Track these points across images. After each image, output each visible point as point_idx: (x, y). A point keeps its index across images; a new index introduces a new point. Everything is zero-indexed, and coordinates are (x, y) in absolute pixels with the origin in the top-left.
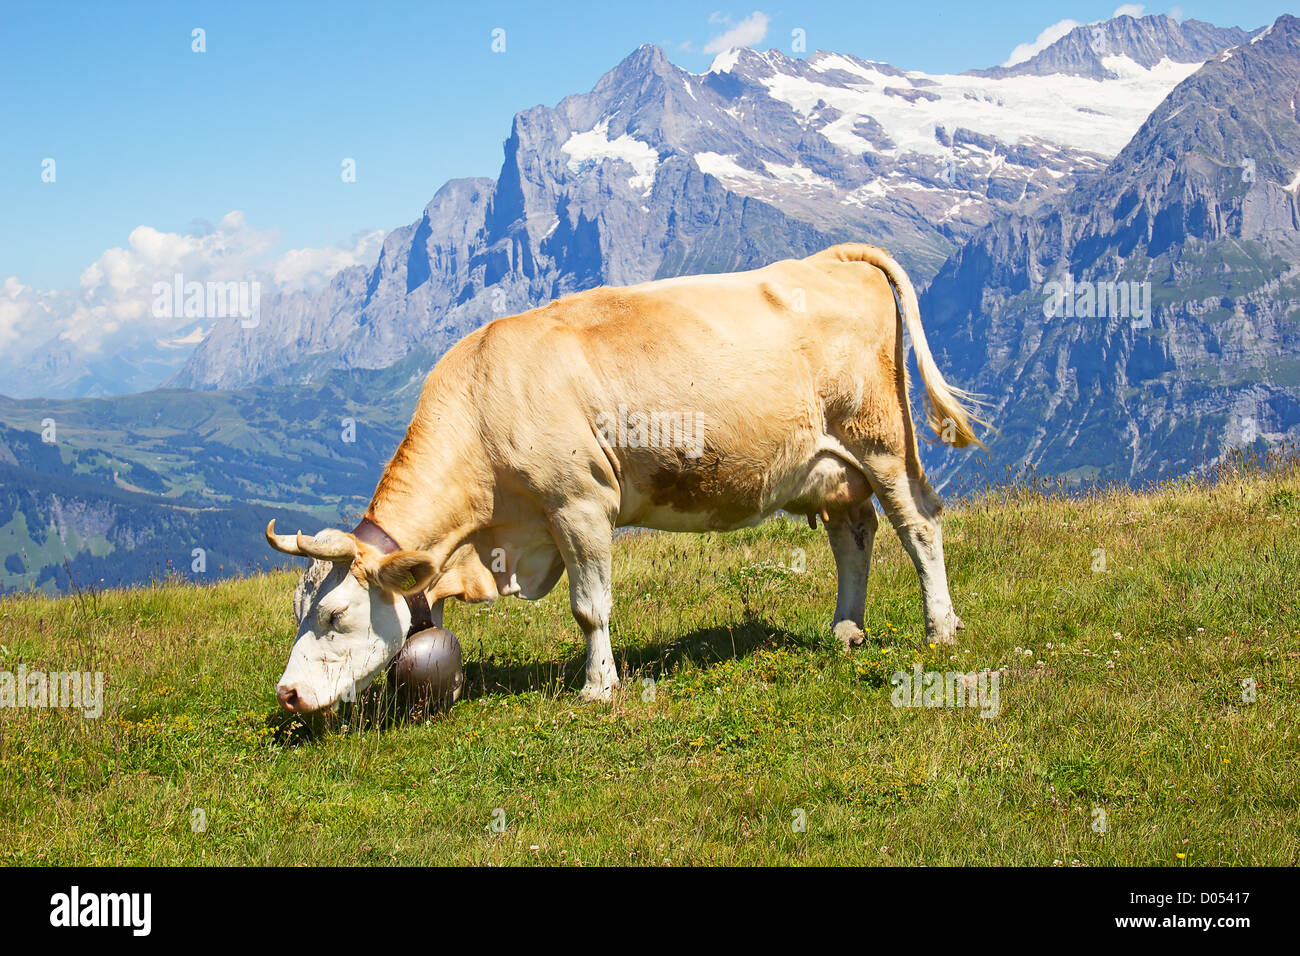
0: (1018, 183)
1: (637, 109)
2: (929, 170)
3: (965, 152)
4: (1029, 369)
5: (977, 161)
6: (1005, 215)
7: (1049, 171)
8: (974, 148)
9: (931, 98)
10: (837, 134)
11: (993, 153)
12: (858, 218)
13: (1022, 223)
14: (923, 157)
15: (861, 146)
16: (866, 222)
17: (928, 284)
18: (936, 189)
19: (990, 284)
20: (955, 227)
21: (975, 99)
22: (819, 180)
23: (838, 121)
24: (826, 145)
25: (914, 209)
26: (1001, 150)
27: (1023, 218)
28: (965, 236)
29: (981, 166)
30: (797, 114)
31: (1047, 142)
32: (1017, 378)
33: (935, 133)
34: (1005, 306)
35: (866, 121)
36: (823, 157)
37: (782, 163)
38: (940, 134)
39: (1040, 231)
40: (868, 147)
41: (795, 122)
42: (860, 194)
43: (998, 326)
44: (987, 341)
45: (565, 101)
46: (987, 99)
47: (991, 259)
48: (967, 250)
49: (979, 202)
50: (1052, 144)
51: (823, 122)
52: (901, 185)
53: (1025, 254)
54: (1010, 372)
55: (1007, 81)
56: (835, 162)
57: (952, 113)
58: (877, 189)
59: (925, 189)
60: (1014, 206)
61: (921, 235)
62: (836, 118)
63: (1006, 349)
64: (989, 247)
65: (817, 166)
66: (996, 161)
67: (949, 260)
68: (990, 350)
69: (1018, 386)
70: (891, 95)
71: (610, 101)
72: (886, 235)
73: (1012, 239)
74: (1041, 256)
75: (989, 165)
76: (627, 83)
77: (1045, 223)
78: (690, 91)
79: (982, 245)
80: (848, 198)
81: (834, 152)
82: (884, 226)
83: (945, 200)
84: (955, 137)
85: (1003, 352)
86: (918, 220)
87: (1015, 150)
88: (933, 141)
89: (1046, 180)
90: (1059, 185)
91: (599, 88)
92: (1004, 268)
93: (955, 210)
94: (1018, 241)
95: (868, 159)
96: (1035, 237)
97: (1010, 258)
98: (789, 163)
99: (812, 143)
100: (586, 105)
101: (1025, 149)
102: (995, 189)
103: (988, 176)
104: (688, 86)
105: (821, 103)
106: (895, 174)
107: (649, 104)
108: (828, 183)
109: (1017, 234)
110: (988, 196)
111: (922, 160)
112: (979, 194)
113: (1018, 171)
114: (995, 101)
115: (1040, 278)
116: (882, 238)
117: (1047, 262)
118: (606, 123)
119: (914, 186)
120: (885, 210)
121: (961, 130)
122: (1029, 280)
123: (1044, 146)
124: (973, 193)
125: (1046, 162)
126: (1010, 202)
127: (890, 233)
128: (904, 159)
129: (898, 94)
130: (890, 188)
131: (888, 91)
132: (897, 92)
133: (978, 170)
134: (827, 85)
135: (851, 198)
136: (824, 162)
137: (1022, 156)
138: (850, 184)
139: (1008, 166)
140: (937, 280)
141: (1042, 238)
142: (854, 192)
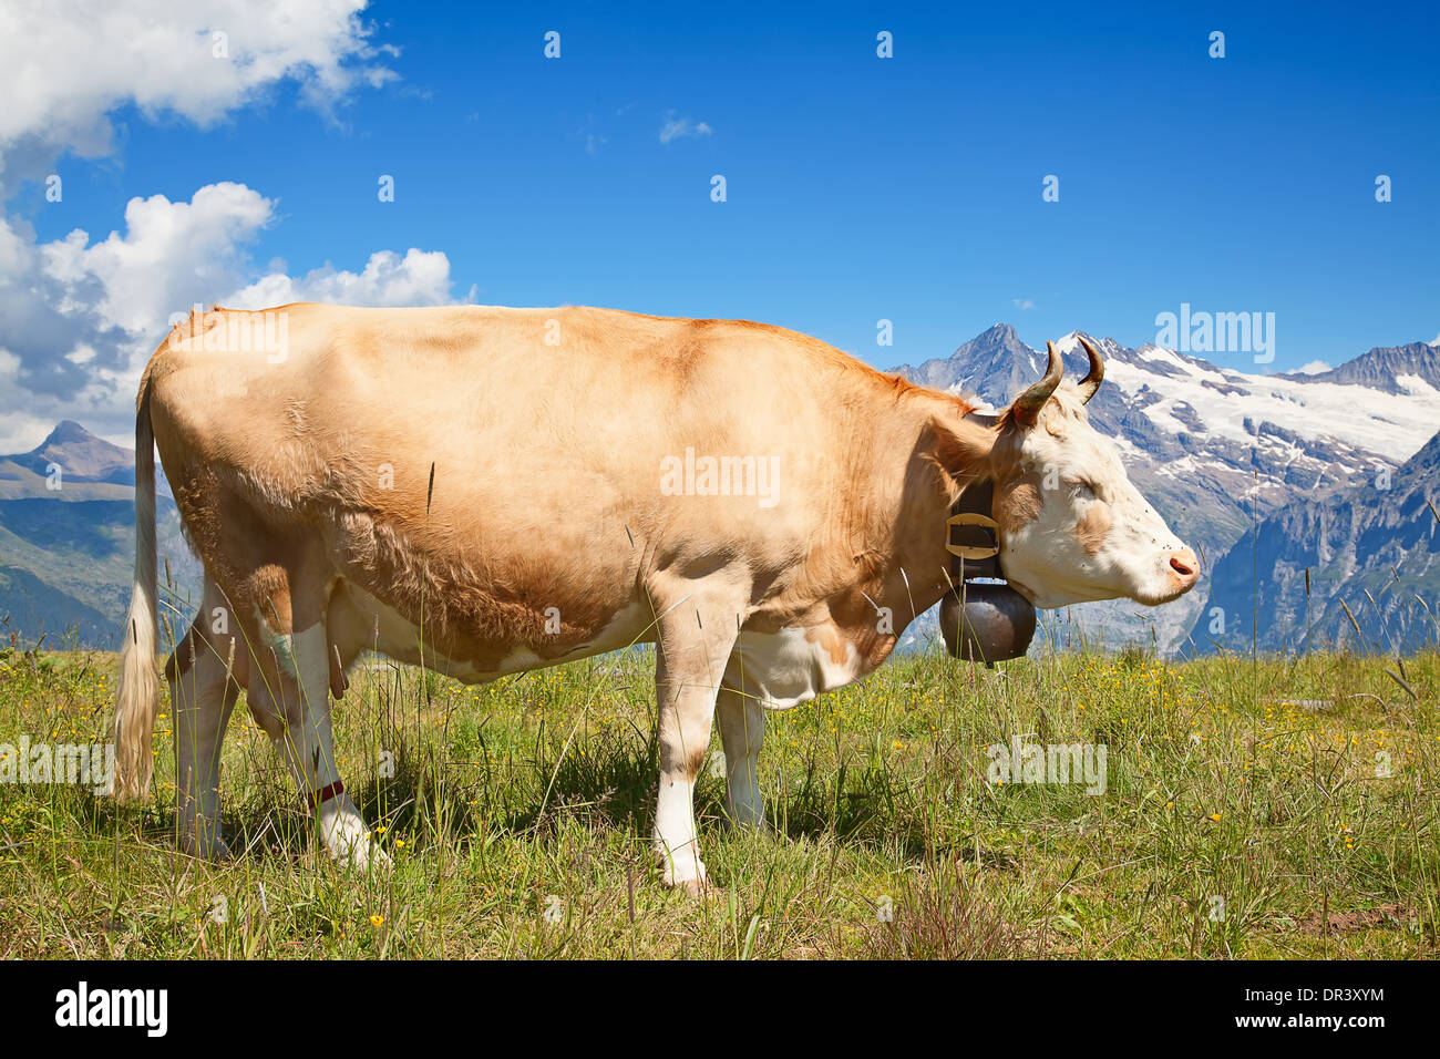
0: (1313, 474)
1: (987, 376)
2: (1235, 454)
3: (1269, 442)
4: (1310, 636)
5: (1279, 451)
6: (1300, 499)
7: (1342, 467)
8: (1277, 439)
9: (1242, 393)
10: (1158, 415)
11: (1292, 446)
12: (1168, 487)
13: (1316, 508)
14: (1230, 442)
15: (1177, 427)
16: (1176, 491)
17: (1226, 551)
18: (1240, 471)
19: (1282, 557)
20: (1252, 505)
21: (1281, 398)
22: (1137, 452)
23: (1159, 404)
24: (1146, 422)
25: (1217, 483)
26: (1300, 443)
27: (1318, 505)
28: (1262, 514)
29: (1281, 455)
30: (1124, 394)
31: (1343, 442)
32: (1300, 641)
33: (1242, 422)
34: (1295, 579)
35: (1183, 406)
36: (1143, 432)
37: (1107, 433)
38: (1247, 424)
39: (1332, 517)
40: (1183, 428)
41: (1121, 401)
42: (1172, 467)
43: (1287, 594)
44: (1276, 605)
45: (927, 364)
46: (1291, 399)
47: (1286, 535)
48: (1265, 525)
49: (1276, 486)
50: (1346, 443)
51: (1145, 403)
52: (1208, 464)
53: (1316, 535)
54: (1295, 635)
55: (1310, 386)
56: (1153, 437)
57: (1260, 407)
58: (1187, 464)
59: (1231, 470)
60: (1308, 493)
61: (1222, 508)
62: (1157, 401)
63: (1292, 615)
64: (1285, 525)
65: (1137, 439)
66: (1295, 453)
67: (1247, 533)
68: (1278, 614)
69: (1301, 650)
70: (1207, 387)
71: (965, 367)
72: (1191, 504)
73: (1306, 520)
74: (1330, 538)
75: (1288, 455)
76: (981, 354)
77: (1337, 510)
78: (1034, 366)
79: (1279, 522)
80: (1162, 469)
81: (1153, 429)
82: (1191, 497)
83: (1246, 480)
84: (1260, 429)
85: (1289, 617)
86: (1220, 492)
87: (1313, 446)
88: (1241, 429)
89: (1339, 474)
90: (1350, 479)
91: (958, 355)
92: (1296, 545)
93: (1254, 491)
94: (1312, 523)
95: (1182, 438)
96: (1327, 522)
97: (1303, 537)
98: (1113, 434)
99: (1134, 419)
100: (944, 369)
101: (1322, 445)
102: (1292, 476)
103: (1287, 464)
104: (1032, 361)
105: (1145, 387)
106: (1205, 453)
107: (998, 373)
108: (1145, 454)
109: (1311, 517)
110: (1285, 481)
111: (1229, 444)
112: (1277, 479)
113: (1315, 464)
114: (1298, 403)
115: (1328, 558)
116: (1187, 504)
117: (1336, 544)
118: (960, 384)
119: (1221, 466)
120: (1192, 483)
121: (1267, 423)
122: (1318, 558)
123: (1340, 445)
124: (1273, 477)
125: (1339, 459)
126: (1304, 489)
127: (1196, 503)
128: (1214, 442)
129: (1214, 387)
130: (1197, 464)
131: (1204, 383)
132: (1212, 385)
133: (1279, 459)
134: (1152, 372)
135: (1164, 470)
136: (1144, 437)
137: (1319, 450)
138: (1164, 458)
139: (1306, 458)
140: (1234, 548)
141: (1334, 523)
142: (1168, 465)
